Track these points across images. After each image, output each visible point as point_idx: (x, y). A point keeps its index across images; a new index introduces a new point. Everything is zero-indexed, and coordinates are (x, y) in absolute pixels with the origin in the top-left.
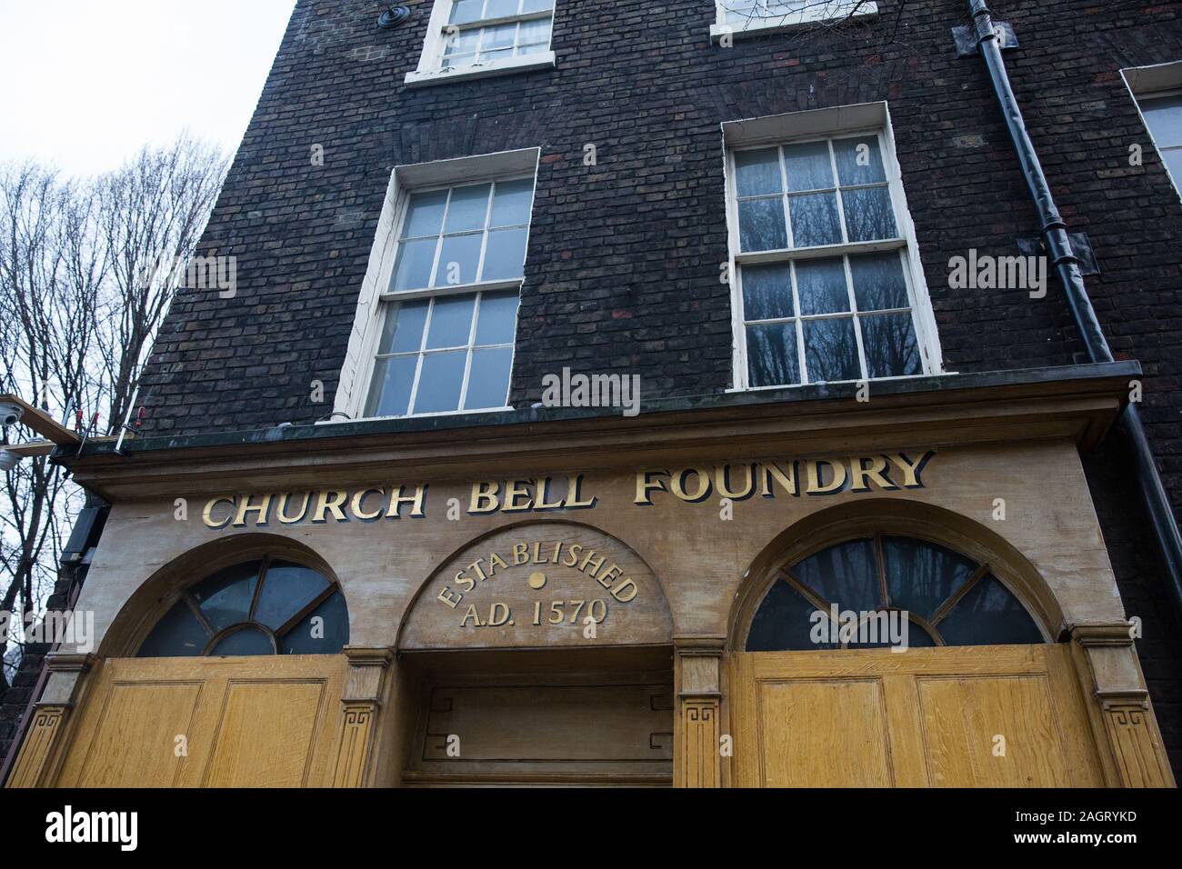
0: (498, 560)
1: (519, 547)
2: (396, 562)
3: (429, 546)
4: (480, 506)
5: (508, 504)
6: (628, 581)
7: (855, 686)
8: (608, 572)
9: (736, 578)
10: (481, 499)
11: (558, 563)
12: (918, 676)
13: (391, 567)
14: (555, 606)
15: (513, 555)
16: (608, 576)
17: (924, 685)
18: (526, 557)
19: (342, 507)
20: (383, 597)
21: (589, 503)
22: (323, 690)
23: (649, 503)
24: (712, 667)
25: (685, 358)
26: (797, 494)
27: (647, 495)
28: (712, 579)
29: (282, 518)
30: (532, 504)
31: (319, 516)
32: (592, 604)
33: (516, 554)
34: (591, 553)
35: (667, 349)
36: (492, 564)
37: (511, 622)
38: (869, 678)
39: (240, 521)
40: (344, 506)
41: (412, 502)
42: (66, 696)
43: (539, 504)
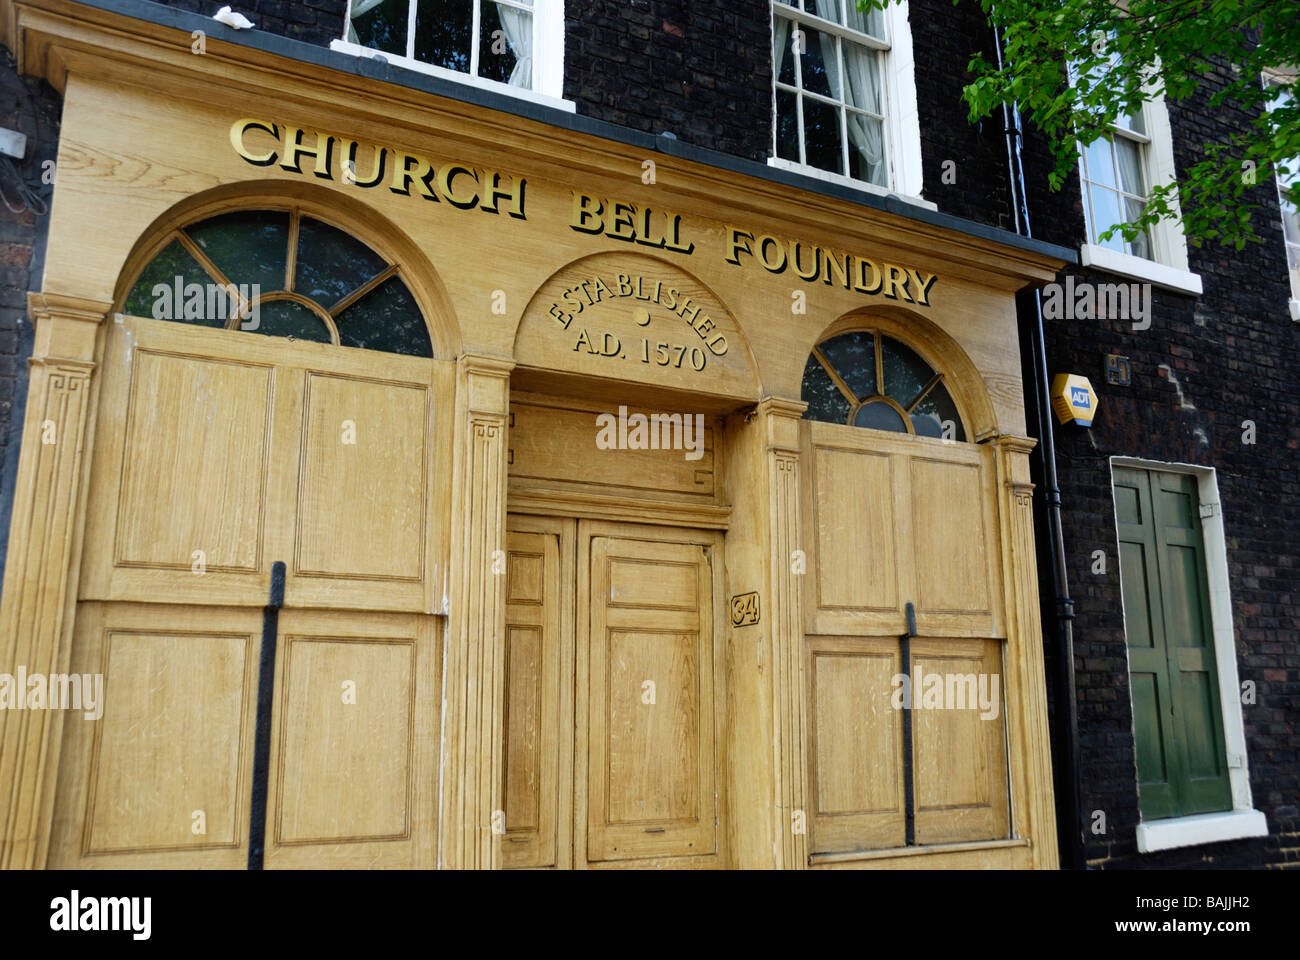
0: (602, 286)
1: (621, 277)
3: (532, 255)
4: (583, 222)
5: (610, 228)
6: (720, 335)
8: (702, 322)
9: (806, 353)
10: (584, 215)
11: (658, 302)
12: (914, 458)
14: (660, 346)
15: (616, 286)
16: (703, 326)
18: (628, 290)
19: (426, 180)
21: (687, 248)
23: (738, 263)
24: (793, 429)
25: (732, 107)
26: (848, 287)
27: (736, 256)
28: (788, 349)
30: (634, 235)
31: (398, 183)
32: (692, 350)
33: (619, 284)
34: (687, 300)
35: (716, 89)
36: (597, 290)
37: (621, 354)
38: (884, 454)
39: (288, 160)
40: (428, 179)
41: (509, 197)
42: (87, 356)
43: (641, 236)
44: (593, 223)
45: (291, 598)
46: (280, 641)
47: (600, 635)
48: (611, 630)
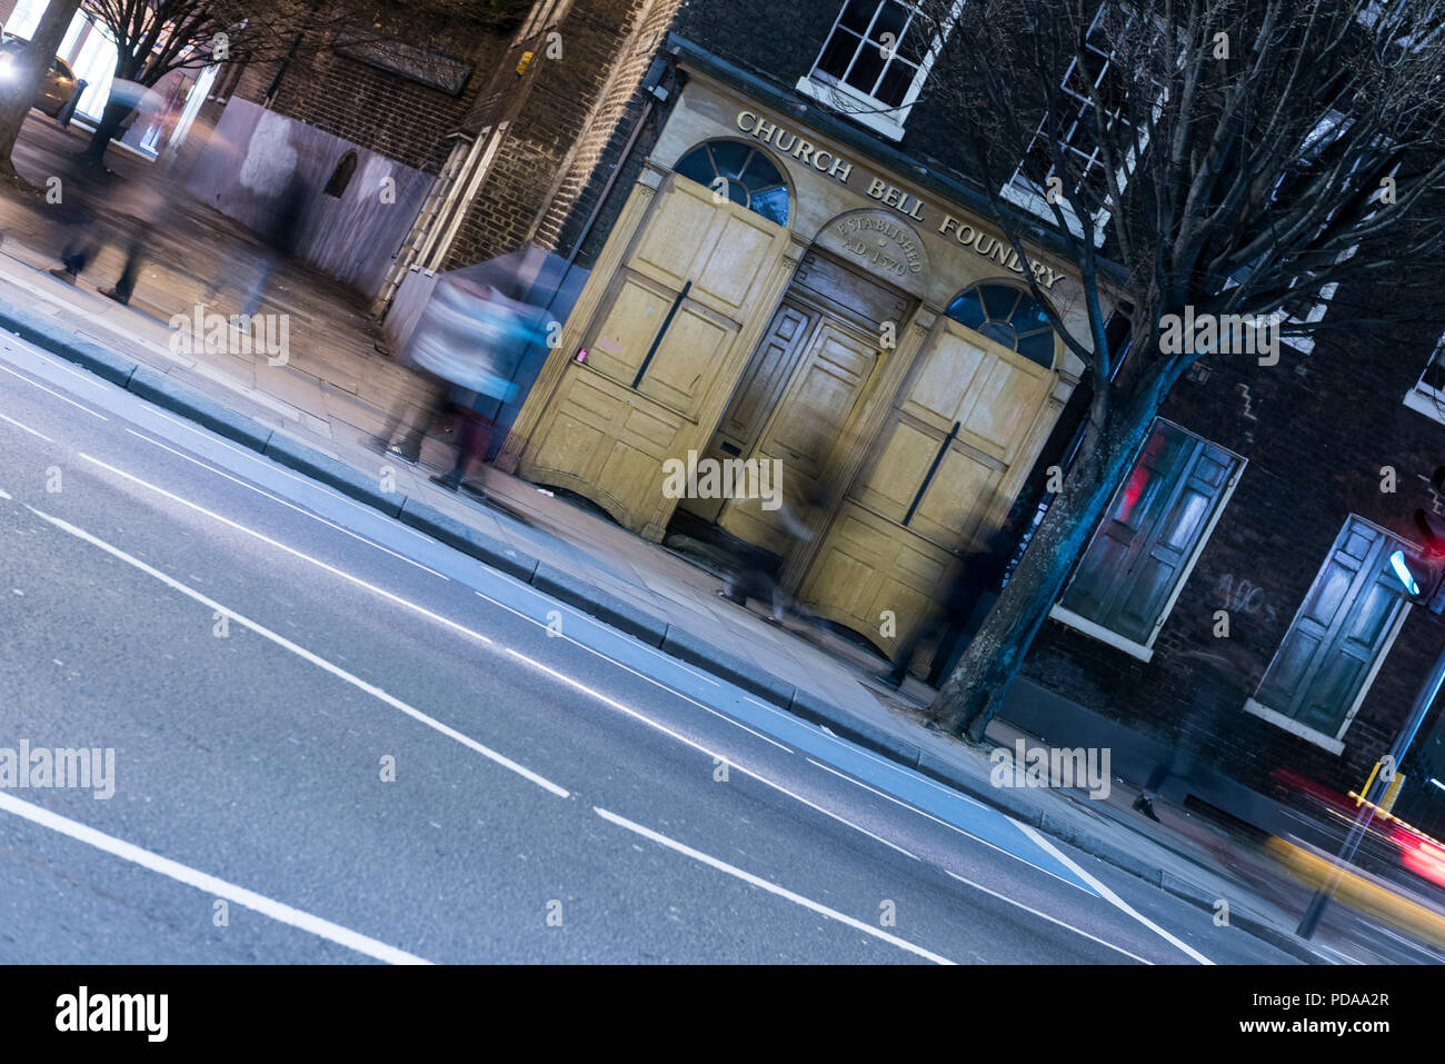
0: (870, 223)
1: (881, 221)
2: (825, 200)
3: (843, 200)
4: (873, 192)
5: (885, 200)
6: (919, 263)
7: (978, 351)
9: (960, 288)
10: (874, 189)
11: (894, 239)
12: (1001, 358)
13: (822, 202)
14: (884, 257)
15: (877, 224)
16: (912, 256)
17: (1000, 362)
18: (882, 228)
19: (809, 155)
20: (813, 214)
21: (919, 218)
22: (772, 242)
23: (945, 235)
24: (933, 318)
26: (1003, 265)
27: (945, 229)
28: (951, 282)
29: (778, 144)
30: (896, 205)
31: (797, 154)
32: (900, 265)
33: (879, 224)
34: (910, 242)
36: (866, 224)
37: (864, 255)
38: (983, 350)
39: (756, 133)
40: (810, 155)
41: (843, 172)
42: (655, 186)
43: (899, 207)
44: (878, 196)
45: (690, 294)
46: (680, 309)
47: (809, 365)
48: (815, 366)
